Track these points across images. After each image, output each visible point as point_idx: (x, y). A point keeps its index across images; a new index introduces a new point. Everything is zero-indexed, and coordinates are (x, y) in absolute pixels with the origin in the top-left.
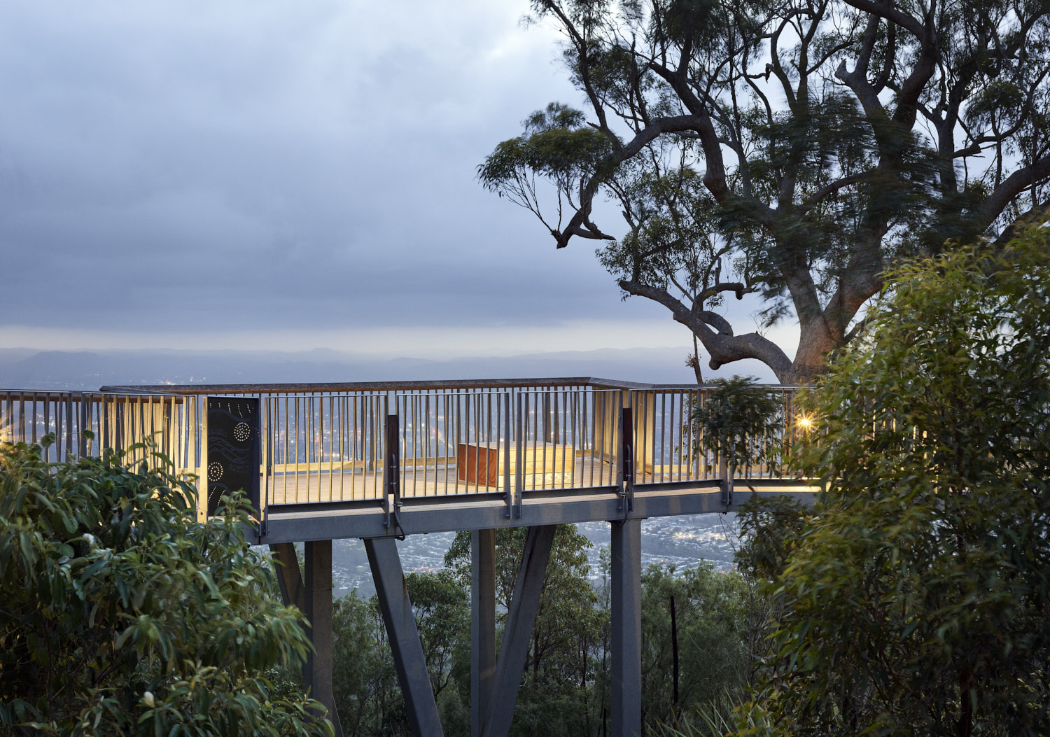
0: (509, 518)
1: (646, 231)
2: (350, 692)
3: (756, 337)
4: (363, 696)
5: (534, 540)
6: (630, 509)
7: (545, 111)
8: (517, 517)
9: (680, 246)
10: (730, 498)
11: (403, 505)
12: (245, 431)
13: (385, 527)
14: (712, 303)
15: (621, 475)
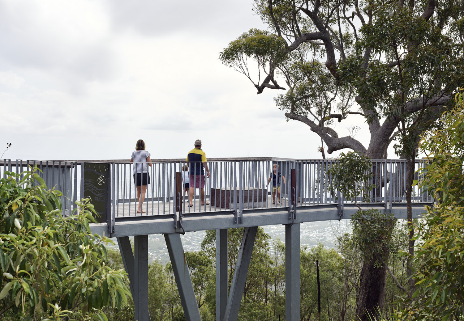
0: (236, 223)
1: (297, 89)
2: (156, 308)
3: (350, 138)
4: (163, 310)
5: (247, 234)
6: (295, 218)
7: (248, 33)
8: (240, 222)
9: (313, 96)
10: (342, 213)
11: (184, 217)
12: (103, 180)
13: (175, 228)
14: (328, 123)
15: (291, 202)
